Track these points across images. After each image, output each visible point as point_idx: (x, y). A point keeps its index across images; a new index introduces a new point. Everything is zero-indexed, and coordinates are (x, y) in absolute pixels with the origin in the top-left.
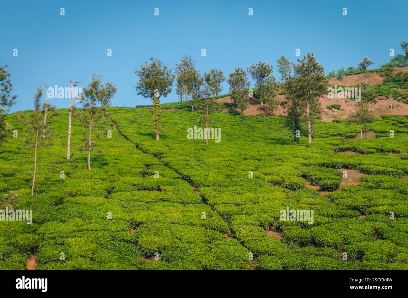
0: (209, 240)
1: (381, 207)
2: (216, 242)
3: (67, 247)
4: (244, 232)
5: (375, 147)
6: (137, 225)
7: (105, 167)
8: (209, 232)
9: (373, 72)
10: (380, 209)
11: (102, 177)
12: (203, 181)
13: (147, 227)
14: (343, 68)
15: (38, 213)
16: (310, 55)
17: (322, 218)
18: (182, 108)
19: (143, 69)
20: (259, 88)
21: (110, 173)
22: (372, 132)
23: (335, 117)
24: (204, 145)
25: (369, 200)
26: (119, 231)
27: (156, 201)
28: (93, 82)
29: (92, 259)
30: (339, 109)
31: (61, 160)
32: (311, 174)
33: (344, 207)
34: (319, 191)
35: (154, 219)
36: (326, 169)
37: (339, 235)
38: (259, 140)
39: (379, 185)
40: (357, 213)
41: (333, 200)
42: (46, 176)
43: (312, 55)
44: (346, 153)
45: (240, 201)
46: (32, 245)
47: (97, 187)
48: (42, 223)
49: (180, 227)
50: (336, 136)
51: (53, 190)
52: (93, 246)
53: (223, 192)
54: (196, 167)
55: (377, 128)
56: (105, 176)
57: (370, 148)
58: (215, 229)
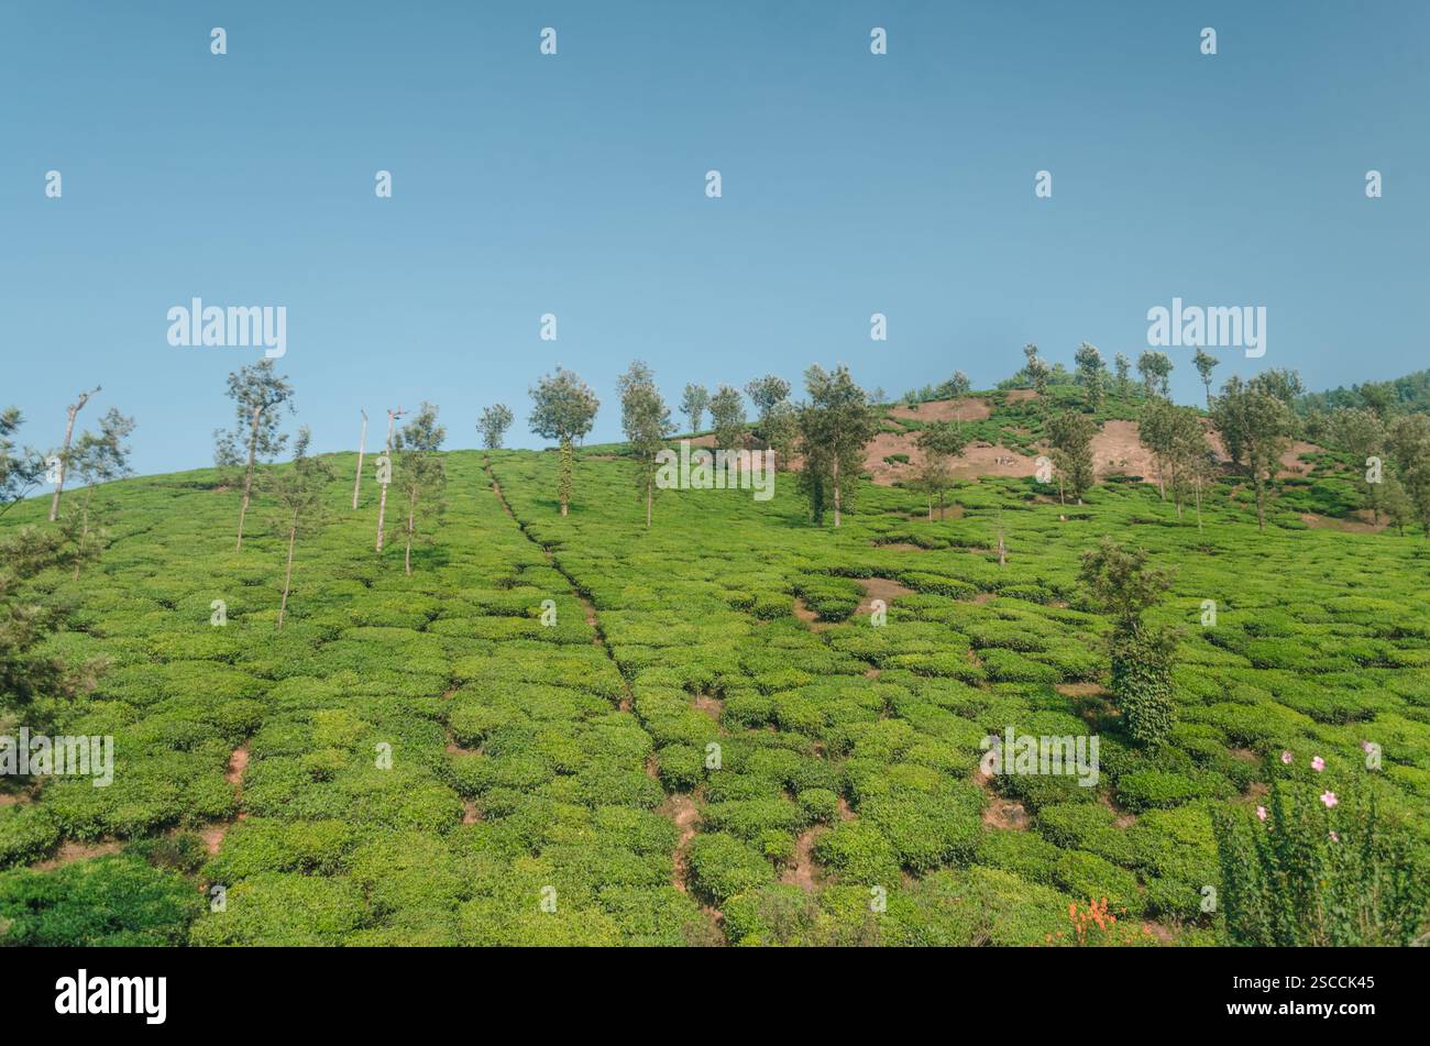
0: (583, 715)
1: (908, 657)
2: (593, 720)
3: (310, 728)
4: (650, 701)
5: (949, 537)
6: (460, 685)
7: (440, 568)
8: (587, 699)
9: (972, 397)
10: (906, 659)
11: (427, 589)
12: (610, 599)
13: (474, 690)
14: (929, 386)
15: (282, 659)
16: (843, 371)
17: (800, 673)
18: (626, 455)
19: (543, 387)
20: (766, 422)
21: (444, 582)
22: (960, 506)
23: (898, 477)
24: (644, 526)
25: (893, 642)
26: (418, 697)
27: (511, 637)
28: (422, 416)
29: (352, 751)
30: (906, 463)
31: (364, 552)
32: (809, 588)
33: (844, 654)
34: (816, 621)
35: (493, 672)
36: (838, 580)
37: (820, 709)
38: (753, 517)
39: (919, 614)
40: (865, 665)
41: (830, 640)
42: (323, 585)
43: (846, 369)
44: (898, 546)
45: (662, 640)
46: (249, 723)
47: (411, 608)
48: (282, 679)
49: (534, 689)
50: (894, 511)
51: (326, 614)
52: (360, 725)
53: (640, 621)
54: (609, 572)
55: (967, 498)
56: (434, 587)
57: (939, 539)
58: (599, 695)
